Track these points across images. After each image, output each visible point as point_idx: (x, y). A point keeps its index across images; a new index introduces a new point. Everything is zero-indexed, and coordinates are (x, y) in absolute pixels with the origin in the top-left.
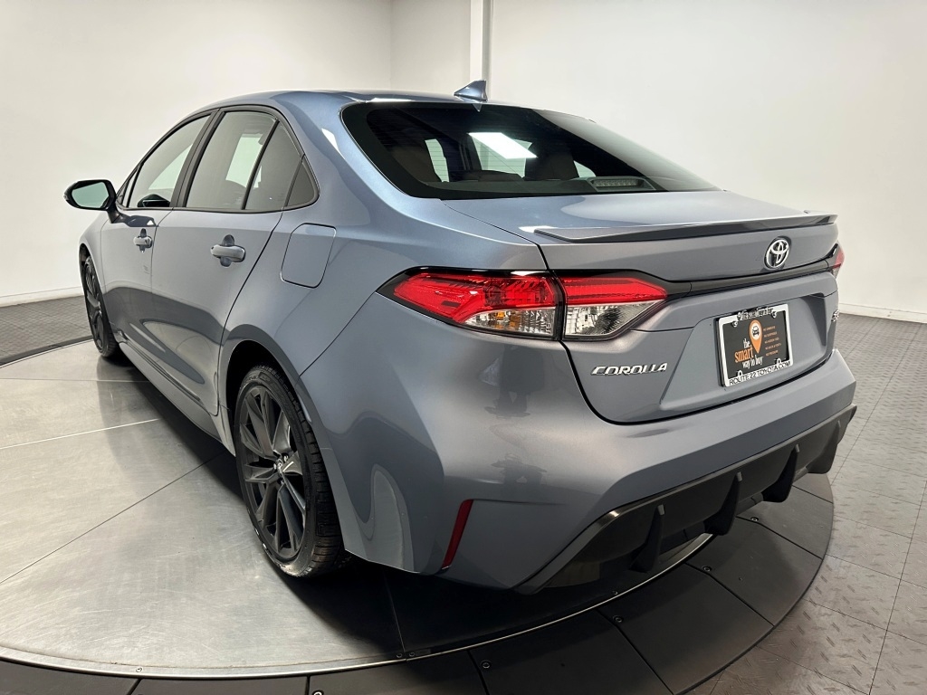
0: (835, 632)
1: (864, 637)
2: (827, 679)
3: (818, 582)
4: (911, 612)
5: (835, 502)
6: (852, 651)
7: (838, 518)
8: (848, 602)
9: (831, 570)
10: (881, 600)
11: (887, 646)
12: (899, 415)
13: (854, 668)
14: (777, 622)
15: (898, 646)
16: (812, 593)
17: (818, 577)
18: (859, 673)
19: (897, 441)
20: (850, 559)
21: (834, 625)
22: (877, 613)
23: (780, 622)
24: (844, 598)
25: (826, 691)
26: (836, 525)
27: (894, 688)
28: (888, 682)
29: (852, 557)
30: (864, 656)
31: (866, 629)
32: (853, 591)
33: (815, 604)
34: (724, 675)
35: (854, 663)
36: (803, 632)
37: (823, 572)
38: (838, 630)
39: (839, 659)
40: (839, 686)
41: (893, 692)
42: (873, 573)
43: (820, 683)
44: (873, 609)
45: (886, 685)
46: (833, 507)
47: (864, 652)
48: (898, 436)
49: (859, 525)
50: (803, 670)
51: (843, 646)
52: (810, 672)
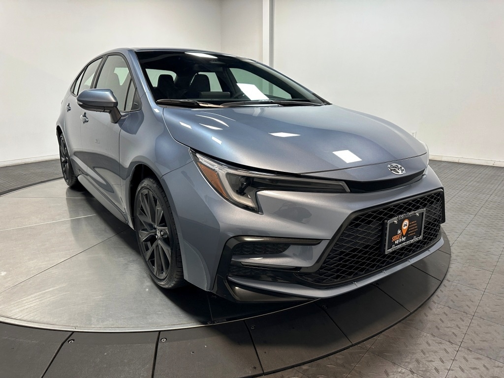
0: (445, 316)
1: (461, 318)
2: (438, 338)
3: (438, 293)
4: (488, 307)
5: (452, 255)
6: (453, 325)
7: (452, 262)
8: (454, 302)
9: (446, 286)
10: (472, 301)
11: (473, 323)
12: (493, 213)
13: (453, 333)
14: (413, 311)
15: (479, 323)
16: (434, 298)
17: (439, 290)
18: (456, 335)
19: (491, 225)
20: (457, 282)
21: (445, 313)
22: (469, 307)
23: (415, 311)
24: (452, 300)
25: (437, 344)
26: (451, 266)
27: (474, 343)
28: (471, 340)
29: (459, 280)
30: (459, 328)
31: (462, 315)
32: (457, 297)
33: (435, 303)
34: (381, 335)
35: (454, 331)
36: (427, 316)
37: (442, 288)
38: (447, 315)
39: (445, 329)
40: (443, 342)
41: (473, 345)
42: (468, 288)
43: (433, 340)
44: (467, 305)
45: (470, 341)
46: (451, 257)
47: (460, 326)
48: (492, 223)
49: (464, 265)
50: (425, 334)
51: (449, 323)
52: (428, 335)
